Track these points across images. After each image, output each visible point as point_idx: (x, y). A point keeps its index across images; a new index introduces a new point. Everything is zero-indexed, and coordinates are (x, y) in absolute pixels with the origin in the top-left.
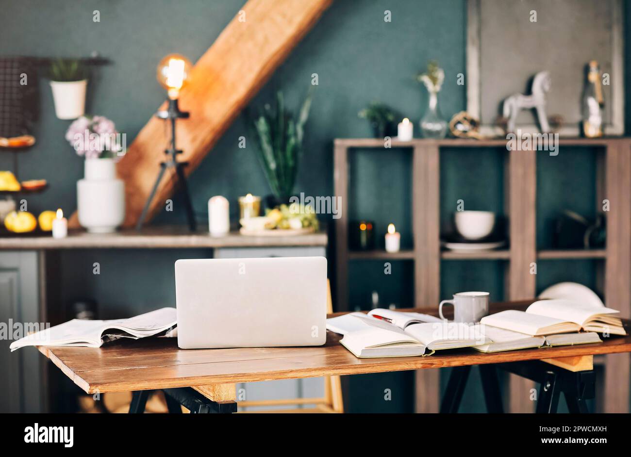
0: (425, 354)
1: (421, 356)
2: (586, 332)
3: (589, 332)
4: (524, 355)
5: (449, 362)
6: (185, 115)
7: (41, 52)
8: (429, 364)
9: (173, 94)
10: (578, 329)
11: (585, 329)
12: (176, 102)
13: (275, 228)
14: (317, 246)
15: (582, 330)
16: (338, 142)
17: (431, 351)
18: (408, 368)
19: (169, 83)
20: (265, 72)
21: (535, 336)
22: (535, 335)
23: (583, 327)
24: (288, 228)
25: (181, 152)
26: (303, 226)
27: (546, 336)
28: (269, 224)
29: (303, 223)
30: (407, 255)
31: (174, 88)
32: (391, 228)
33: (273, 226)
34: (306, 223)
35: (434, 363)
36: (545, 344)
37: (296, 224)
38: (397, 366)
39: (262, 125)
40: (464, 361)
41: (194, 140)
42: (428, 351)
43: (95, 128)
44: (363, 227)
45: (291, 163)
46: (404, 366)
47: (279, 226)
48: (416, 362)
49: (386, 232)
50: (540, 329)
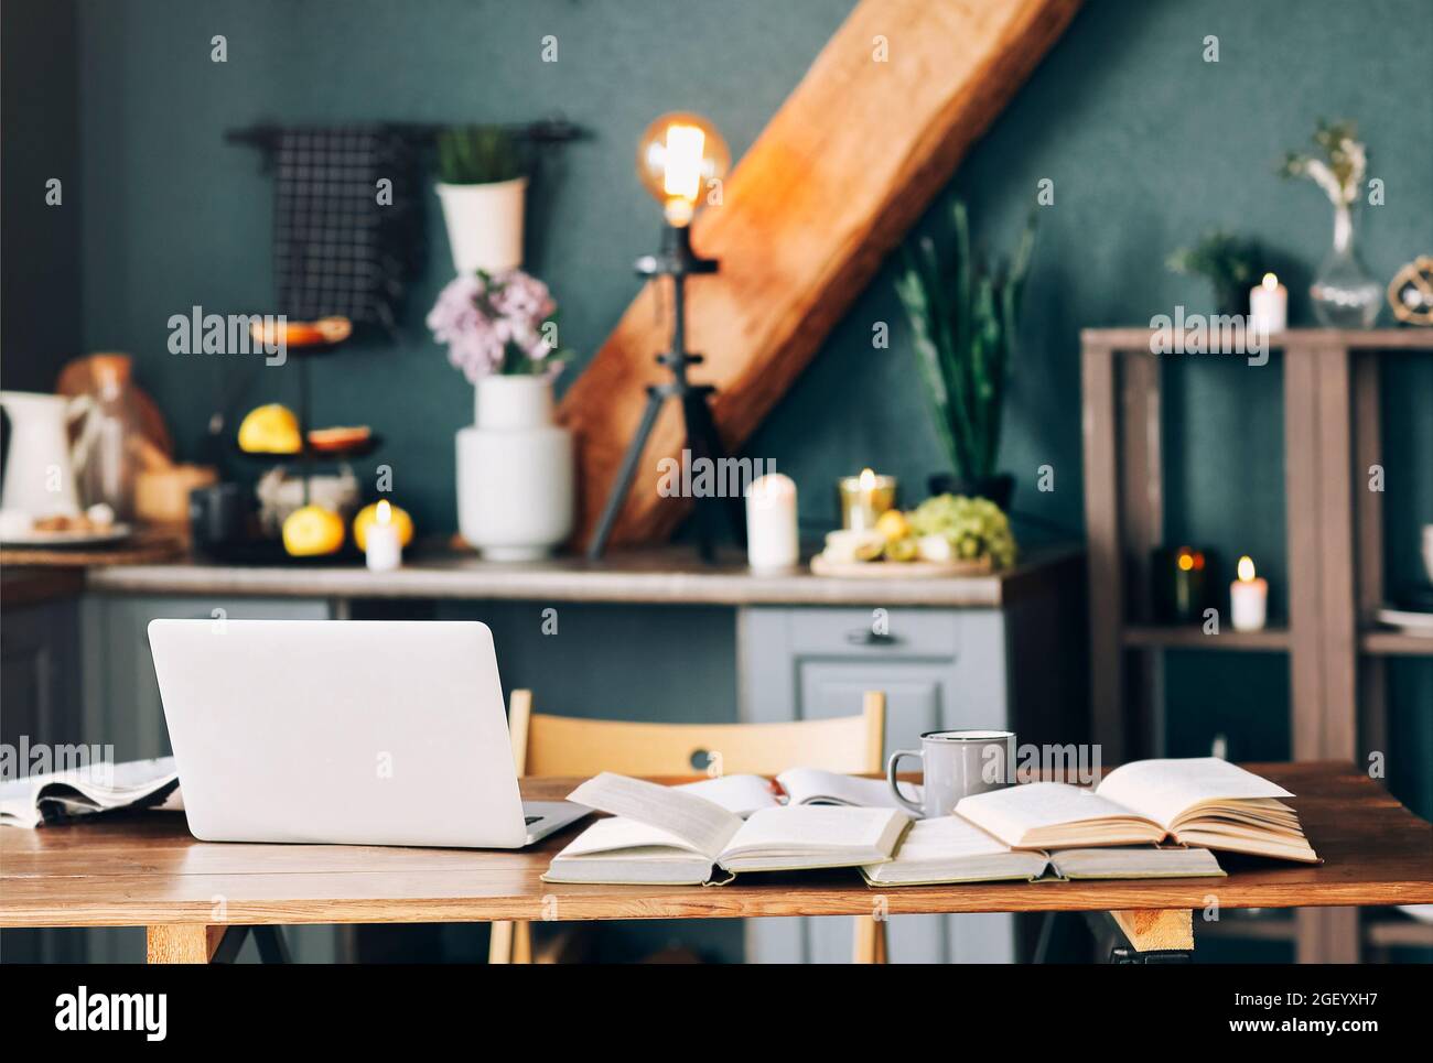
0: (710, 881)
1: (701, 885)
2: (1181, 846)
3: (1191, 846)
4: (972, 899)
5: (758, 904)
6: (710, 267)
7: (428, 112)
8: (707, 907)
9: (678, 213)
10: (1158, 837)
11: (1181, 838)
12: (684, 233)
13: (880, 558)
14: (977, 606)
15: (1169, 841)
16: (1090, 337)
17: (726, 874)
18: (643, 913)
19: (669, 187)
20: (923, 155)
21: (1015, 850)
22: (1016, 844)
23: (1174, 832)
24: (914, 559)
25: (698, 359)
26: (962, 556)
27: (1050, 851)
28: (867, 547)
29: (958, 546)
30: (1275, 641)
31: (682, 196)
32: (1246, 568)
33: (875, 552)
34: (970, 547)
35: (716, 905)
36: (1049, 870)
37: (938, 548)
38: (613, 907)
39: (913, 292)
40: (800, 905)
41: (752, 328)
42: (718, 873)
43: (494, 298)
44: (1186, 562)
45: (985, 390)
46: (633, 907)
47: (890, 553)
48: (668, 900)
49: (1234, 576)
50: (1034, 832)
